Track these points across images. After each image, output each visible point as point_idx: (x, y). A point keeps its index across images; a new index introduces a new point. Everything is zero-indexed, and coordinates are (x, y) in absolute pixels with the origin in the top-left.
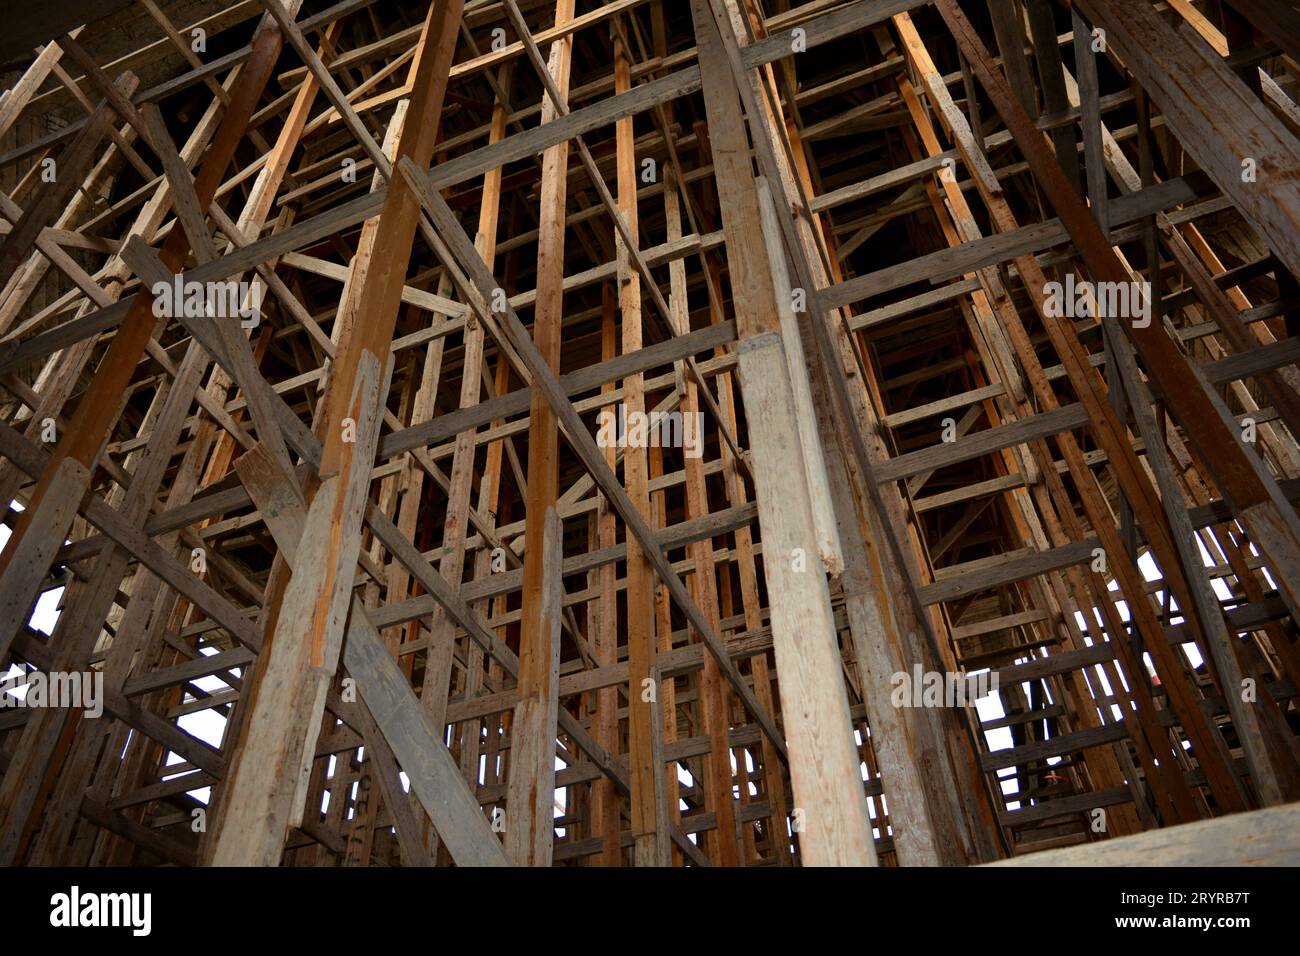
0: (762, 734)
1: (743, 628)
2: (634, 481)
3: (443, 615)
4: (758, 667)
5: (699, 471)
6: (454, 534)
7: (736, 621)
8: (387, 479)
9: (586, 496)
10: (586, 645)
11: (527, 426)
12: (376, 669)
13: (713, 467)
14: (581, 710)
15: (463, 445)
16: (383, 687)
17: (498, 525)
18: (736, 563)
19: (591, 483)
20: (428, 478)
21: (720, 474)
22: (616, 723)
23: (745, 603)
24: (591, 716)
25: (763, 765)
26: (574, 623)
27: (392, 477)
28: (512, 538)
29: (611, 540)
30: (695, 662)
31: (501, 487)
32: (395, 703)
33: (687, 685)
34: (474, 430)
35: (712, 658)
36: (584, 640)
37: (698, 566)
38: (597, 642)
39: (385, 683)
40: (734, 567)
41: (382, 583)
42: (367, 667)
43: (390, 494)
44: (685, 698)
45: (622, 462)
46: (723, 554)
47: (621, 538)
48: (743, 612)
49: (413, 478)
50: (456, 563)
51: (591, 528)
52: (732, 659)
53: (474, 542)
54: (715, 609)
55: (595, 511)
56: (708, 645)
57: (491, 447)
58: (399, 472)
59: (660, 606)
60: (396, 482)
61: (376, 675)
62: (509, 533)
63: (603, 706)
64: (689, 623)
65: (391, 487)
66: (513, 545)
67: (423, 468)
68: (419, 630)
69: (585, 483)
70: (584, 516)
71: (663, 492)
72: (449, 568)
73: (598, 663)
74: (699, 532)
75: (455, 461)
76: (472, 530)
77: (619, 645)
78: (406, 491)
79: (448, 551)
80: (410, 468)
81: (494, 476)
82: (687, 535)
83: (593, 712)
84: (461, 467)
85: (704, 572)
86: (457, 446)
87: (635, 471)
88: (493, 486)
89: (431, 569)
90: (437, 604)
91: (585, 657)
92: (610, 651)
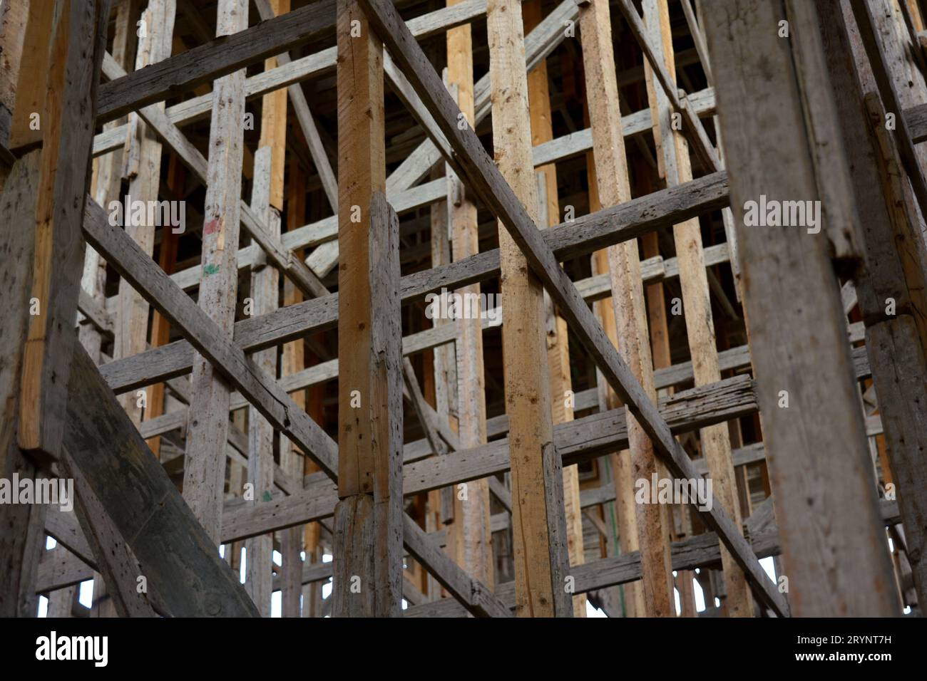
0: (722, 547)
1: (689, 384)
2: (508, 148)
3: (210, 372)
4: (714, 445)
5: (614, 130)
6: (217, 243)
7: (678, 373)
8: (102, 158)
9: (425, 179)
10: (436, 418)
11: (333, 61)
12: (118, 456)
13: (637, 122)
14: (429, 519)
15: (225, 99)
16: (129, 481)
17: (284, 229)
18: (676, 279)
19: (435, 156)
20: (168, 154)
21: (648, 135)
22: (488, 537)
23: (692, 343)
24: (445, 528)
25: (722, 598)
26: (415, 383)
27: (110, 155)
28: (308, 249)
29: (471, 245)
30: (612, 439)
31: (287, 167)
32: (149, 506)
33: (597, 478)
34: (243, 71)
35: (641, 430)
36: (431, 410)
37: (616, 285)
38: (453, 413)
39: (131, 475)
40: (672, 287)
41: (103, 326)
42: (101, 451)
43: (107, 184)
44: (595, 496)
45: (488, 117)
46: (655, 266)
47: (488, 242)
48: (688, 358)
49: (145, 155)
50: (226, 289)
51: (435, 230)
52: (674, 432)
53: (250, 256)
54: (645, 352)
55: (443, 200)
56: (635, 410)
57: (267, 100)
58: (121, 146)
59: (553, 352)
60: (117, 162)
61: (116, 464)
62: (303, 241)
63: (466, 511)
64: (600, 377)
65: (108, 171)
66: (310, 260)
67: (160, 139)
68: (164, 400)
69: (425, 155)
70: (424, 209)
71: (553, 166)
72: (214, 296)
73: (455, 445)
74: (619, 228)
75: (214, 124)
76: (246, 237)
77: (490, 415)
78: (134, 176)
79: (210, 271)
80: (138, 137)
81: (275, 147)
82: (598, 234)
83: (449, 522)
84: (224, 134)
85: (626, 294)
86: (217, 100)
87: (510, 131)
88: (274, 165)
89: (186, 300)
90: (198, 356)
91: (434, 436)
92: (474, 425)
